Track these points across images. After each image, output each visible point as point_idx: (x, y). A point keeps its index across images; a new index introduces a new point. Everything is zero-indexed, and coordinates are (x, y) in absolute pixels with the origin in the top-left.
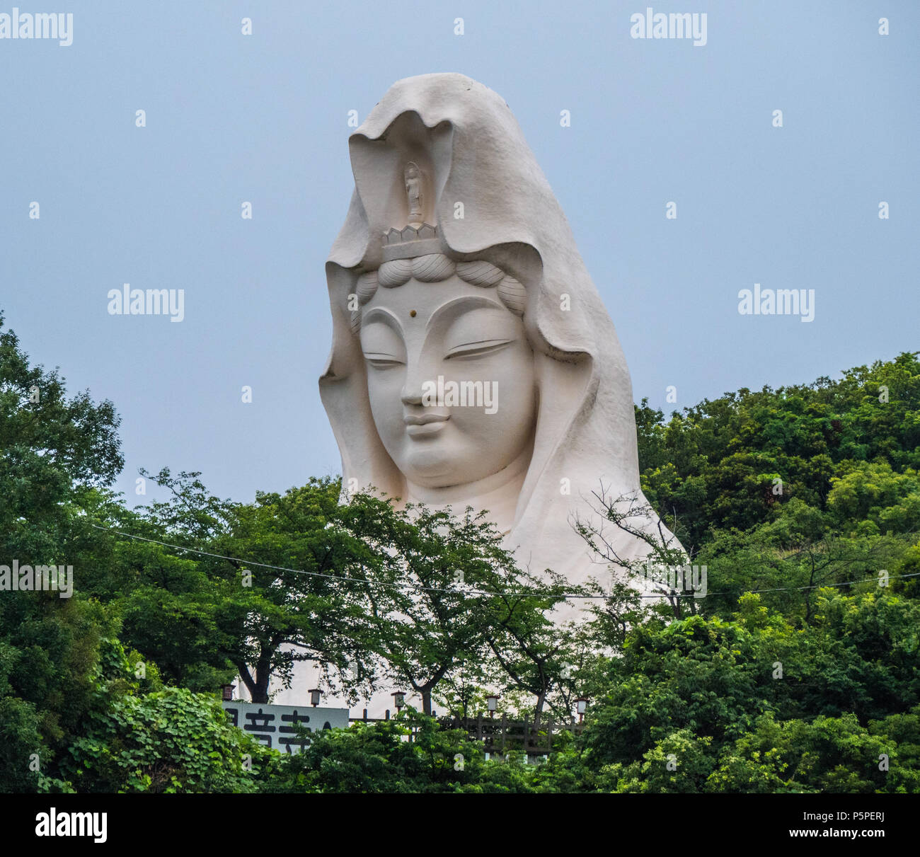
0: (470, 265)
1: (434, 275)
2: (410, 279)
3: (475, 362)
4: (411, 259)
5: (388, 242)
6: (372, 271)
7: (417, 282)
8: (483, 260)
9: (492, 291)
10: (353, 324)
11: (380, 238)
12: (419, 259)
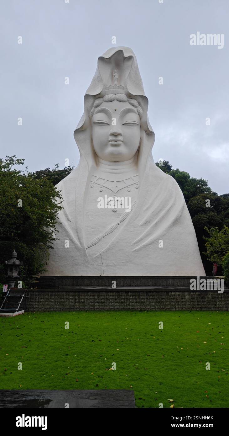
0: (132, 100)
1: (123, 100)
2: (115, 100)
3: (132, 127)
4: (115, 94)
5: (108, 89)
6: (101, 97)
7: (117, 101)
8: (134, 99)
9: (136, 109)
10: (90, 114)
11: (106, 88)
12: (118, 95)
